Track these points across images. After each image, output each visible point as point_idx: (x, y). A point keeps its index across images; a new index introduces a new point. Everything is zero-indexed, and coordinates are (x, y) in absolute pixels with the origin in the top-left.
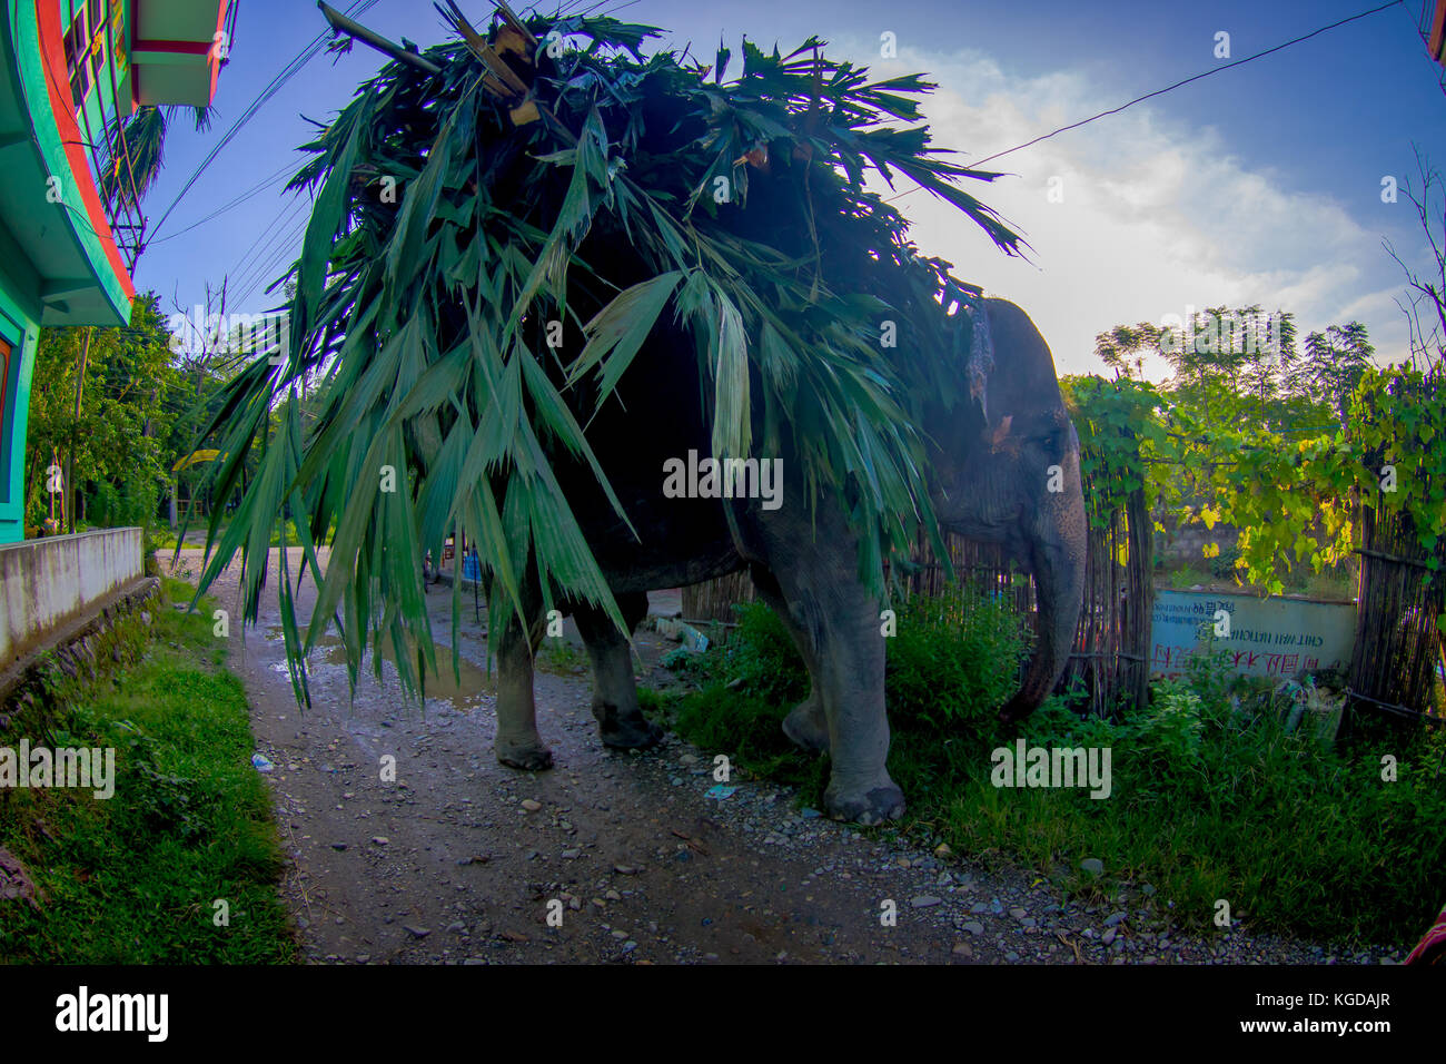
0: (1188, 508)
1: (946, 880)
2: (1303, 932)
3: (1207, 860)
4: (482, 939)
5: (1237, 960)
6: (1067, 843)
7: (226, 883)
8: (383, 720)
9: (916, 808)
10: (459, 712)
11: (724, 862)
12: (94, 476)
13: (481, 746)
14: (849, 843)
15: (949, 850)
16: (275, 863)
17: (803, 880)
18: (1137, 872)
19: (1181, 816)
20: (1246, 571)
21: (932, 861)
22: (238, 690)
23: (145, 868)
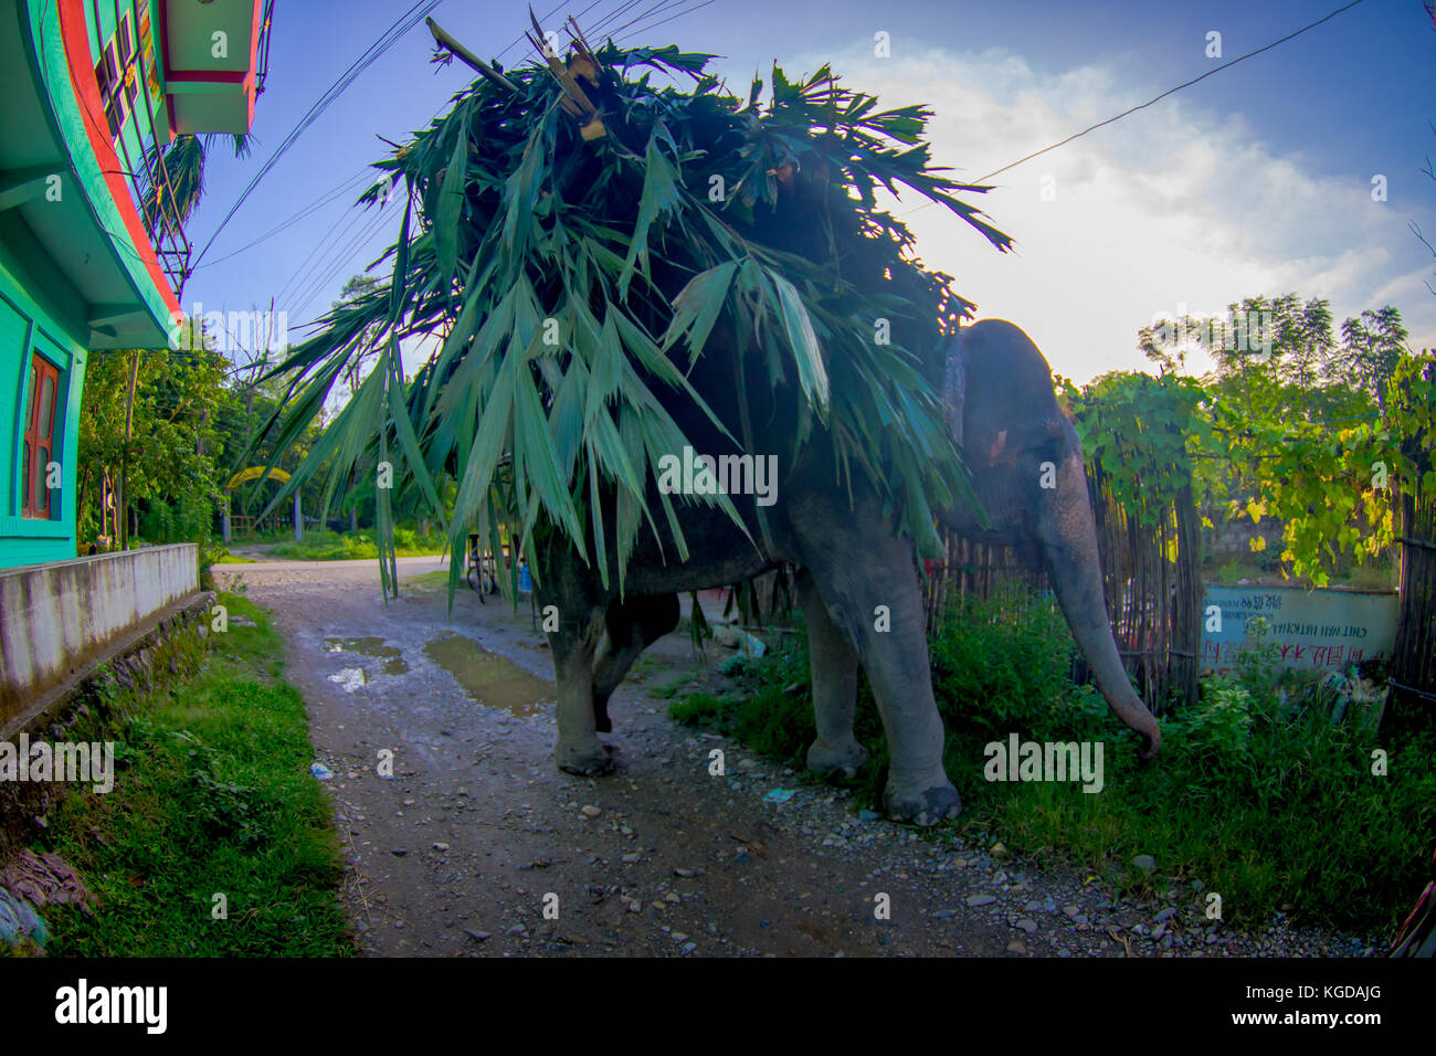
0: (1234, 502)
1: (1002, 879)
2: (1345, 924)
3: (1254, 854)
4: (542, 941)
5: (1281, 953)
6: (1119, 840)
7: (285, 888)
8: (443, 729)
9: (971, 809)
10: (518, 720)
11: (783, 865)
12: (147, 494)
13: (542, 753)
14: (906, 845)
15: (1004, 850)
16: (334, 869)
17: (860, 880)
18: (1187, 868)
19: (1229, 811)
20: (1292, 563)
21: (988, 860)
22: (297, 701)
23: (202, 874)
